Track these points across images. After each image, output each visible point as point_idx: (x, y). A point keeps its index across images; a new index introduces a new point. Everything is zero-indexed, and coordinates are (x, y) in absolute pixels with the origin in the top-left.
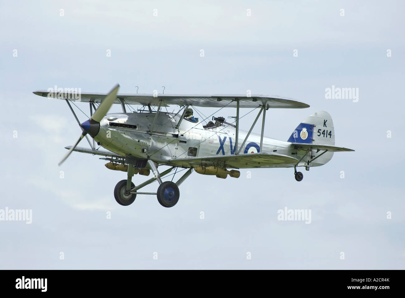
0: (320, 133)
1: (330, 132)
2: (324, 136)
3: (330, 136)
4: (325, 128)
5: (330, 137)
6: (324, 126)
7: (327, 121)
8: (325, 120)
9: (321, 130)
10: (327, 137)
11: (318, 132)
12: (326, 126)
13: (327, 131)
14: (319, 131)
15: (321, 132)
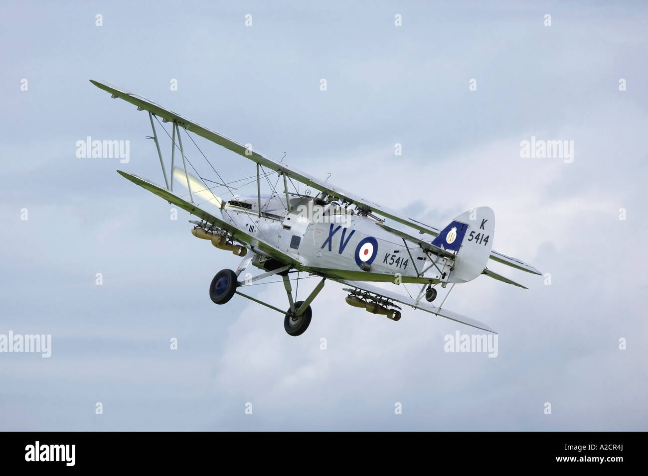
0: (473, 237)
1: (488, 237)
2: (476, 242)
3: (486, 243)
4: (481, 231)
5: (485, 245)
6: (481, 228)
7: (487, 220)
8: (484, 220)
9: (474, 232)
10: (480, 243)
11: (471, 235)
12: (483, 229)
13: (483, 235)
14: (473, 234)
15: (475, 235)
